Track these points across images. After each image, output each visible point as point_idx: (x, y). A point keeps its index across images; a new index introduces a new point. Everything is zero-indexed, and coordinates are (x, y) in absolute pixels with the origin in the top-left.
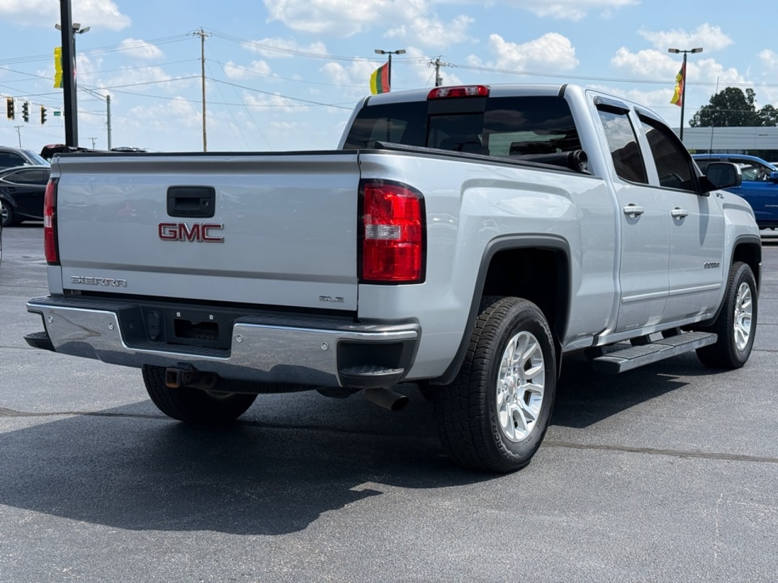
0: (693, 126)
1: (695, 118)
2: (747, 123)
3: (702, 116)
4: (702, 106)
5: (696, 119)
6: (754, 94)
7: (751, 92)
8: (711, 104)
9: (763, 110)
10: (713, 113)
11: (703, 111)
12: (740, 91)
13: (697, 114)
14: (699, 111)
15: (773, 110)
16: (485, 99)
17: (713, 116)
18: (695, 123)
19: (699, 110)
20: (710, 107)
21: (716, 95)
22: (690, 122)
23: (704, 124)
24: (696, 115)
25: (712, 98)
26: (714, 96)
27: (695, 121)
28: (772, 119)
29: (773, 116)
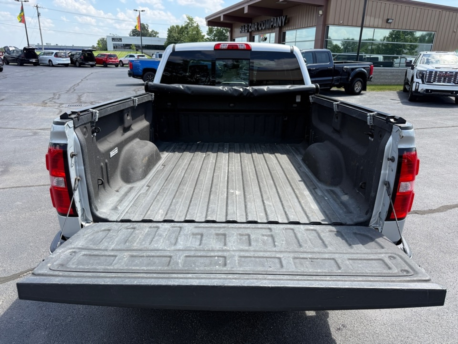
0: (130, 36)
1: (130, 33)
3: (133, 32)
6: (148, 26)
9: (151, 32)
12: (144, 25)
15: (154, 31)
16: (249, 52)
17: (136, 33)
18: (131, 35)
19: (132, 30)
23: (134, 35)
28: (154, 35)
29: (155, 34)
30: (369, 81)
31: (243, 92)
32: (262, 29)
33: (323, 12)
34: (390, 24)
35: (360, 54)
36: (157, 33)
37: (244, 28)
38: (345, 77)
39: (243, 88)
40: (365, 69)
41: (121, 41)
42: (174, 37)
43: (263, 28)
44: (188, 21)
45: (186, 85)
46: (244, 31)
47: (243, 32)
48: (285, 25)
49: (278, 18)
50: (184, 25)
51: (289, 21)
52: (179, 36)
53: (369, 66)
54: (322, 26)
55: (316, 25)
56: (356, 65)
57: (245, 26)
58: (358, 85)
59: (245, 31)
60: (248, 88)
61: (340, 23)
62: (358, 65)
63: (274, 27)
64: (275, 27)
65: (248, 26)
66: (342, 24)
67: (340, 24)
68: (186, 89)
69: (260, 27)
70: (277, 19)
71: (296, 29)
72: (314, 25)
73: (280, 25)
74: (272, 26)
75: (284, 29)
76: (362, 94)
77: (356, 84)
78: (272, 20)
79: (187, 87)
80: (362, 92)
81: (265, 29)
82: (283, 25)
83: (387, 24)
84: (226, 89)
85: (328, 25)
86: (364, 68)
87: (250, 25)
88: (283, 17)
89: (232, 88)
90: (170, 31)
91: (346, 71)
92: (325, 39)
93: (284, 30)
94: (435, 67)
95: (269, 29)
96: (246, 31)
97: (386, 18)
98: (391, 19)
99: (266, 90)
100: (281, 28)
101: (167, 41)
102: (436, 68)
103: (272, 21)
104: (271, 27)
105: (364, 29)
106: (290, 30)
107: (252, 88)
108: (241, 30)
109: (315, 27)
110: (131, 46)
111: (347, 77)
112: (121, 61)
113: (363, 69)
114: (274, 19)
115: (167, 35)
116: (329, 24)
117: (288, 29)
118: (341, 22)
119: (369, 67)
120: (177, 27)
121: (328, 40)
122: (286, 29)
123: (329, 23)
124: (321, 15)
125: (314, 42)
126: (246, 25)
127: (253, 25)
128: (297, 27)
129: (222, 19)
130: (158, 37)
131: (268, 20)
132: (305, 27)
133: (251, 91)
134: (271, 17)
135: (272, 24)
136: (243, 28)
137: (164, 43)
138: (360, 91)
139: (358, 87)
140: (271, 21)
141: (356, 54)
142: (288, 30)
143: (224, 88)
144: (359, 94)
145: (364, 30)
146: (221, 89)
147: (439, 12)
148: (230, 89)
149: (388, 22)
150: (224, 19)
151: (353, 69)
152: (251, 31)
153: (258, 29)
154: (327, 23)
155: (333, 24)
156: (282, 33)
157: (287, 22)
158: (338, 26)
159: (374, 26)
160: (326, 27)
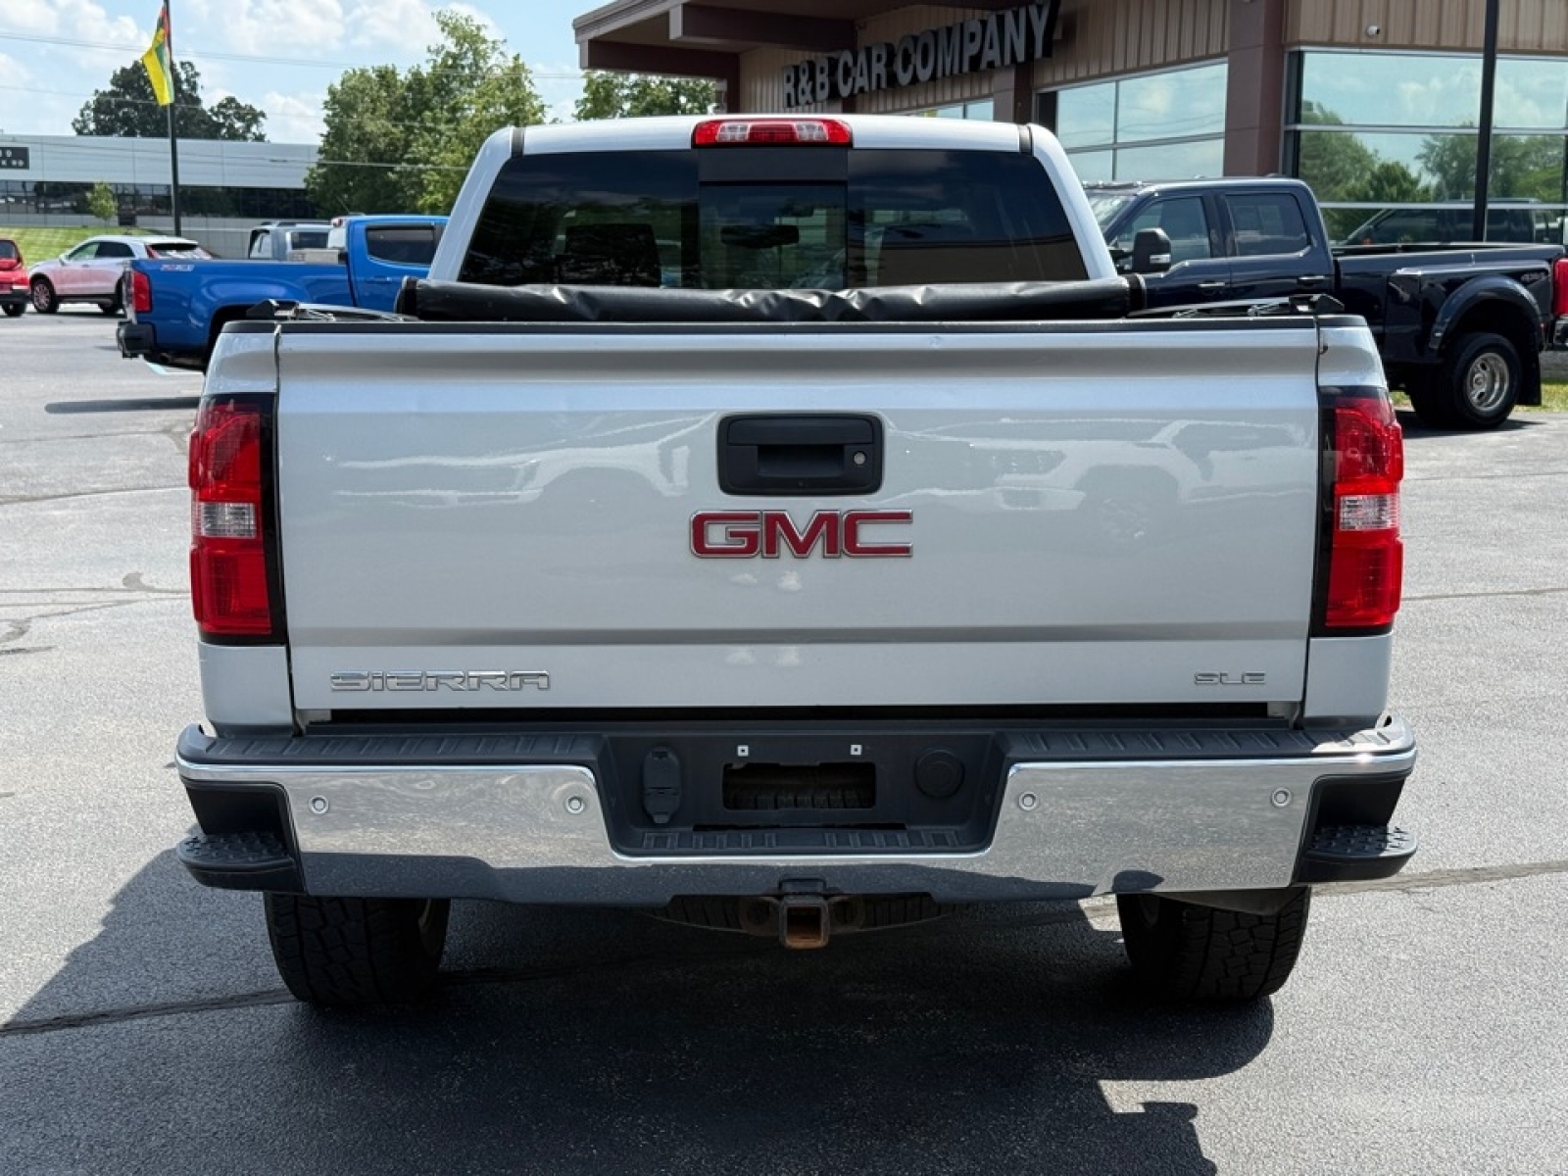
0: (80, 132)
1: (82, 115)
2: (189, 132)
3: (97, 110)
4: (97, 91)
5: (86, 118)
6: (197, 74)
7: (189, 69)
8: (114, 88)
9: (218, 107)
10: (120, 106)
11: (98, 102)
13: (87, 107)
14: (91, 102)
15: (238, 106)
17: (121, 114)
18: (86, 126)
19: (92, 99)
20: (113, 93)
21: (123, 70)
22: (73, 124)
23: (104, 130)
24: (84, 109)
25: (115, 75)
26: (118, 72)
27: (84, 122)
28: (238, 125)
29: (241, 118)
30: (1553, 348)
31: (822, 308)
32: (915, 80)
35: (1490, 206)
36: (252, 116)
37: (812, 78)
38: (1407, 329)
39: (821, 296)
40: (1525, 284)
41: (26, 166)
42: (364, 139)
43: (924, 74)
44: (451, 46)
45: (575, 288)
46: (808, 96)
47: (802, 99)
48: (1047, 52)
49: (1009, 17)
50: (426, 70)
51: (1070, 33)
52: (398, 131)
53: (1545, 265)
54: (1260, 52)
55: (1226, 49)
56: (1466, 259)
57: (812, 65)
58: (1486, 374)
59: (813, 91)
60: (843, 294)
61: (1368, 36)
62: (1481, 258)
63: (983, 65)
64: (991, 65)
65: (833, 65)
66: (1380, 40)
67: (1364, 40)
68: (577, 302)
69: (905, 69)
70: (1001, 21)
71: (1113, 73)
72: (1215, 49)
73: (1021, 57)
74: (975, 61)
75: (1048, 79)
76: (1518, 425)
77: (1478, 362)
78: (974, 26)
79: (583, 295)
80: (1518, 413)
81: (933, 77)
82: (1038, 53)
84: (746, 300)
85: (1296, 48)
86: (1516, 275)
87: (846, 57)
88: (1033, 10)
89: (776, 297)
90: (342, 103)
91: (1412, 295)
92: (1283, 128)
93: (1044, 81)
95: (956, 79)
96: (823, 95)
99: (919, 300)
100: (1025, 72)
101: (320, 165)
103: (973, 37)
104: (966, 68)
105: (1502, 64)
106: (1077, 81)
107: (860, 293)
108: (789, 88)
109: (1226, 59)
110: (89, 195)
111: (1417, 327)
112: (39, 279)
113: (1509, 283)
114: (984, 24)
115: (325, 129)
116: (1300, 43)
117: (1070, 75)
118: (1374, 29)
119: (1544, 271)
120: (386, 77)
121: (1299, 127)
122: (1059, 77)
123: (1302, 38)
125: (1220, 144)
126: (822, 60)
127: (862, 58)
128: (1119, 67)
129: (676, 31)
130: (260, 138)
131: (949, 30)
132: (1166, 65)
133: (855, 305)
134: (969, 12)
135: (972, 49)
136: (804, 79)
137: (306, 174)
138: (1507, 408)
139: (1485, 384)
140: (967, 38)
141: (1471, 206)
142: (1067, 82)
143: (738, 296)
144: (1497, 422)
145: (1506, 67)
146: (729, 300)
148: (766, 301)
150: (686, 31)
151: (1453, 283)
152: (852, 95)
153: (892, 79)
154: (1289, 39)
155: (1326, 39)
156: (1034, 98)
157: (1057, 35)
158: (1357, 50)
159: (1540, 45)
160: (1286, 56)
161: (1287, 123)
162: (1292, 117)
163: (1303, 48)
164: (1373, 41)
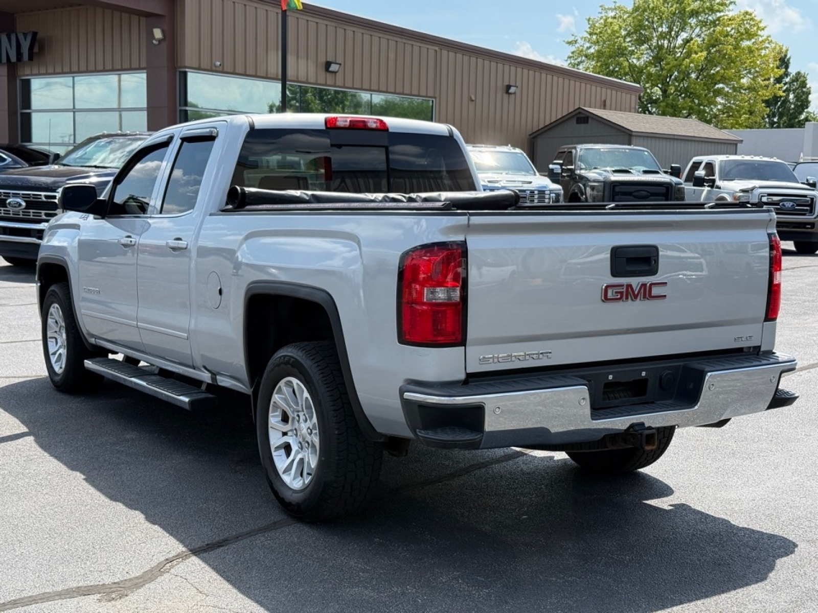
16: (386, 133)
33: (163, 32)
34: (334, 74)
48: (31, 58)
49: (4, 37)
51: (42, 49)
54: (164, 70)
55: (145, 66)
61: (216, 66)
66: (221, 69)
67: (214, 68)
71: (70, 72)
72: (138, 65)
73: (12, 59)
75: (27, 71)
82: (24, 57)
83: (329, 75)
85: (183, 70)
88: (21, 36)
92: (179, 108)
93: (24, 72)
94: (486, 180)
97: (322, 60)
98: (336, 63)
100: (15, 67)
102: (489, 182)
109: (145, 71)
116: (186, 67)
118: (218, 63)
121: (187, 108)
122: (34, 72)
123: (186, 65)
124: (160, 41)
125: (144, 114)
128: (74, 69)
142: (39, 75)
147: (433, 51)
149: (331, 69)
154: (179, 65)
155: (197, 66)
156: (18, 81)
157: (36, 50)
158: (211, 73)
159: (297, 78)
160: (178, 73)
161: (180, 106)
162: (182, 103)
163: (187, 70)
164: (218, 69)
